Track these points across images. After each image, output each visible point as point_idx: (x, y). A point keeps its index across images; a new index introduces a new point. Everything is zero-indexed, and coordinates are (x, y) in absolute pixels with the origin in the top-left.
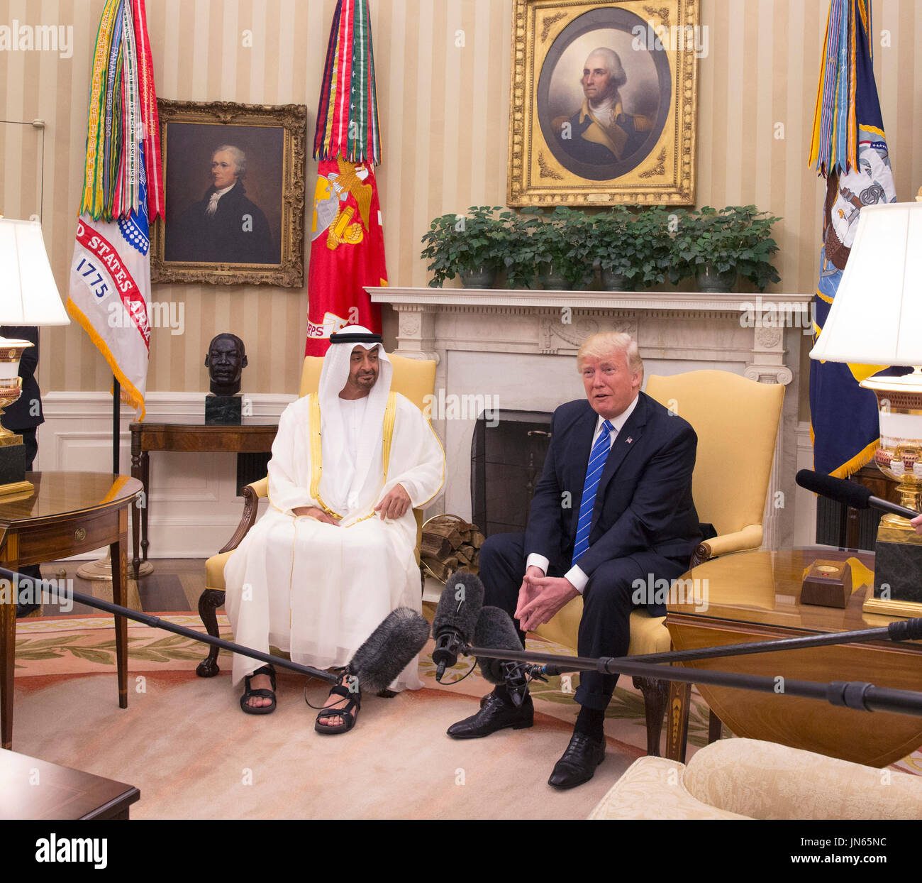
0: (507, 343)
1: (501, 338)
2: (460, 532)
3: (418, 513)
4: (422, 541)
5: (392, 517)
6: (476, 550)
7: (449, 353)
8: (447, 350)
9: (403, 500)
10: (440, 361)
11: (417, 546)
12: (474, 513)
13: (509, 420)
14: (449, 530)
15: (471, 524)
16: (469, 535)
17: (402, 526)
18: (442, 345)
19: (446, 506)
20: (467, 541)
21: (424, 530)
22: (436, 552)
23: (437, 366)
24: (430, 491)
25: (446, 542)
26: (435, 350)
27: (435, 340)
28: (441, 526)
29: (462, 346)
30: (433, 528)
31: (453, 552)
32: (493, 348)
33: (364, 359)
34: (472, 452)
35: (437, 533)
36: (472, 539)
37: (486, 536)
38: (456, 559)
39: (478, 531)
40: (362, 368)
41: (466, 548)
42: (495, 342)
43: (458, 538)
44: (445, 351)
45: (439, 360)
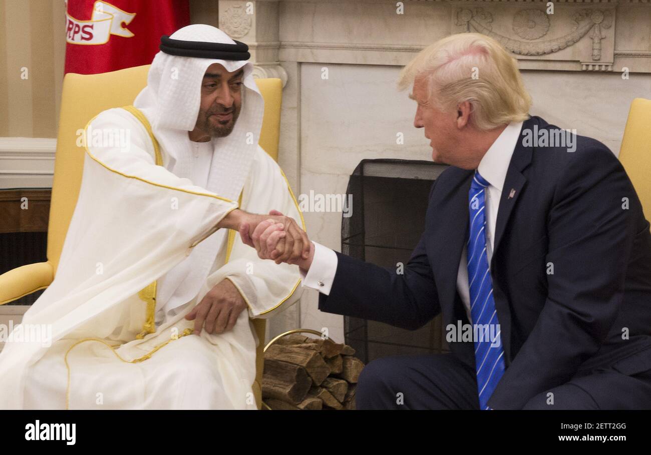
0: (399, 50)
1: (388, 42)
2: (326, 359)
3: (257, 325)
4: (264, 373)
5: (213, 332)
6: (350, 386)
7: (304, 68)
8: (300, 64)
9: (232, 304)
10: (288, 82)
11: (256, 380)
12: (348, 328)
13: (403, 176)
14: (308, 355)
15: (341, 346)
16: (339, 362)
17: (231, 345)
18: (290, 55)
19: (302, 317)
20: (337, 372)
21: (268, 356)
22: (287, 390)
23: (285, 88)
24: (277, 292)
25: (302, 373)
26: (279, 63)
27: (280, 47)
28: (294, 348)
29: (323, 56)
30: (282, 351)
31: (313, 389)
32: (374, 58)
33: (222, 86)
34: (343, 228)
35: (289, 360)
36: (344, 368)
37: (366, 362)
38: (319, 400)
39: (354, 356)
40: (220, 101)
41: (335, 383)
42: (377, 49)
43: (321, 367)
44: (296, 65)
45: (286, 79)
